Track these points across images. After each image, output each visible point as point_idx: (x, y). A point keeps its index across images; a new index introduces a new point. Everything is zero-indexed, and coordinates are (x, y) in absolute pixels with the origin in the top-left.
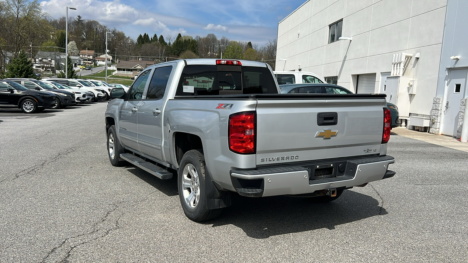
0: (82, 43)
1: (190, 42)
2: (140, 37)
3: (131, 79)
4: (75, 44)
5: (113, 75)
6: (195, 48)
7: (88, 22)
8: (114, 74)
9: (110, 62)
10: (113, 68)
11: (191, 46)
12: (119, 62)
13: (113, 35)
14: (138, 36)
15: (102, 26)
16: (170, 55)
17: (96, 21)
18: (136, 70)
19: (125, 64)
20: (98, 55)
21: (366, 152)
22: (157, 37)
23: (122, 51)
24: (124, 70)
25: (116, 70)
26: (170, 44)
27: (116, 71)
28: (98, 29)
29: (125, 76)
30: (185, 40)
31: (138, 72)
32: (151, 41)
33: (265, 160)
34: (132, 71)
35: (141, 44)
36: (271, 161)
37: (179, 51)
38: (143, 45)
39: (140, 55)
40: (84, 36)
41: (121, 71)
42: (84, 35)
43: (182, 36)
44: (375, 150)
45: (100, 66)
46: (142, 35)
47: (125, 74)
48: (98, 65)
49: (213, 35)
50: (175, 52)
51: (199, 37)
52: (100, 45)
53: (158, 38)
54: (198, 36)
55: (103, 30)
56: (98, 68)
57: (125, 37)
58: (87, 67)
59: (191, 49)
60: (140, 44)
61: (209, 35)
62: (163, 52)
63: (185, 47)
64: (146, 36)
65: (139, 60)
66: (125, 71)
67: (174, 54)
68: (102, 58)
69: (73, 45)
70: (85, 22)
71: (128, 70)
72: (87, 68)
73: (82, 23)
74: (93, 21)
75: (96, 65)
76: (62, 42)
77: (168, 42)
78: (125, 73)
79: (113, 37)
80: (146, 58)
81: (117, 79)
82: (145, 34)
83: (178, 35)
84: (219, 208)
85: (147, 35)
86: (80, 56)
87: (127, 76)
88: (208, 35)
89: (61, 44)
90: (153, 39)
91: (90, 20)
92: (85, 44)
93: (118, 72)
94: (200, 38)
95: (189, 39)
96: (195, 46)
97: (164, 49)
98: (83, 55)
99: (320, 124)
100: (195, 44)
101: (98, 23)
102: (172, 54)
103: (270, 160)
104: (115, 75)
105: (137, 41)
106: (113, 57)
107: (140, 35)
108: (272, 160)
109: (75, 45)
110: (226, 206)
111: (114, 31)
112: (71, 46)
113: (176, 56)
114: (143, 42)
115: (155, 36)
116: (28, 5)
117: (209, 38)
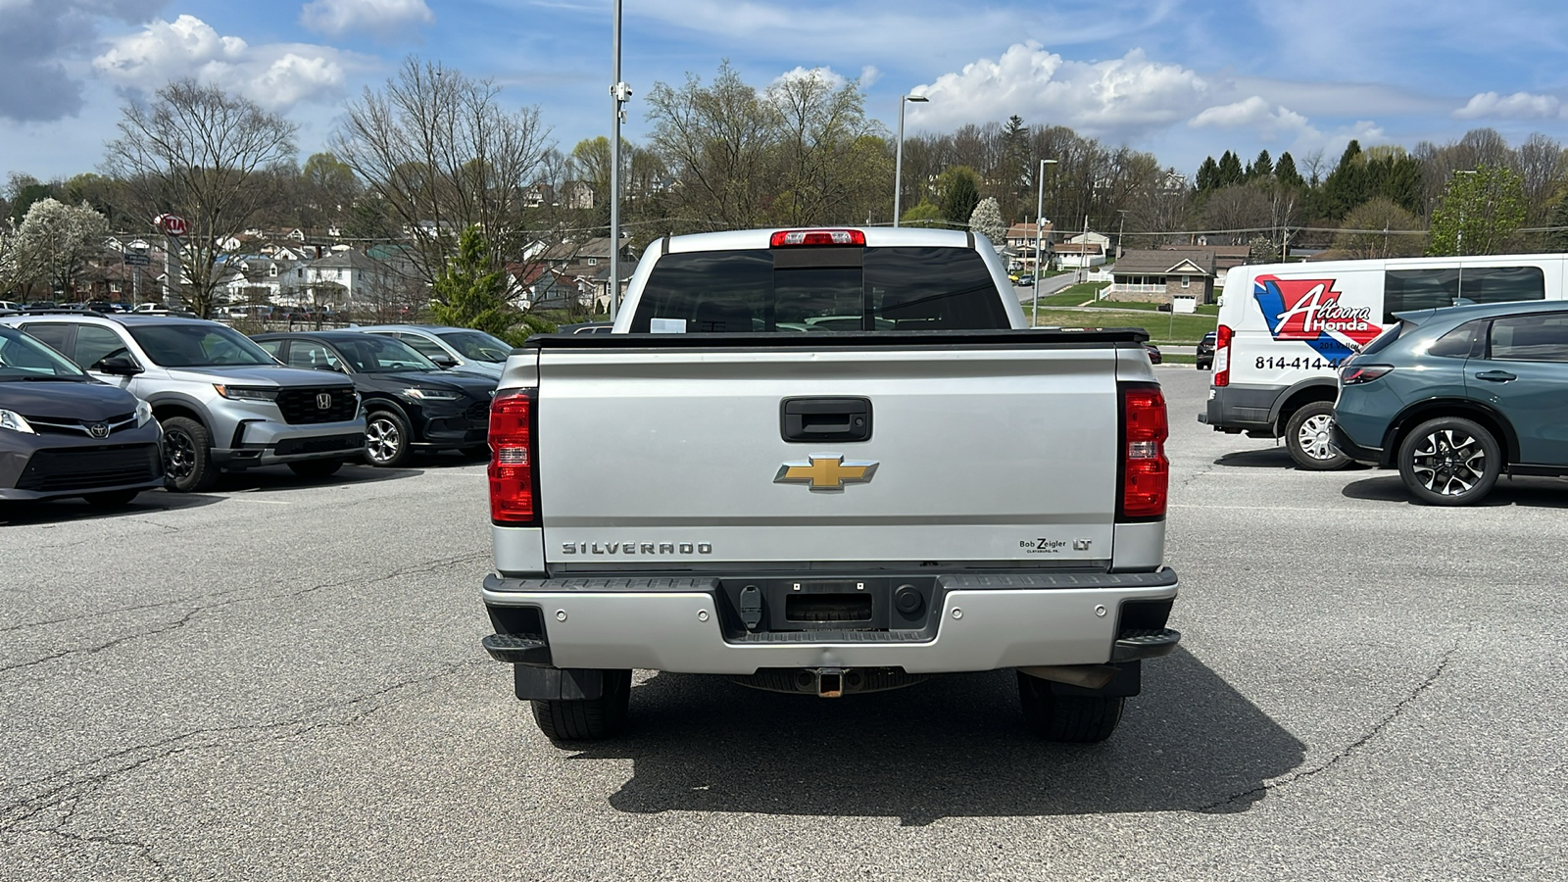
0: (1020, 203)
1: (1390, 169)
2: (1209, 168)
3: (1160, 310)
4: (995, 205)
5: (1101, 298)
6: (1409, 187)
7: (1041, 133)
8: (1103, 294)
9: (1099, 256)
10: (1105, 275)
11: (1393, 183)
12: (1123, 254)
13: (1118, 168)
14: (1200, 163)
15: (1083, 142)
16: (1312, 220)
17: (1064, 129)
18: (1178, 278)
19: (1142, 260)
20: (1065, 236)
21: (1035, 548)
22: (1270, 161)
23: (1141, 217)
24: (1137, 281)
25: (1113, 280)
26: (1314, 180)
27: (1109, 284)
28: (1071, 154)
29: (1141, 301)
30: (1373, 162)
31: (1185, 283)
32: (1247, 175)
33: (579, 549)
34: (1163, 282)
35: (1209, 191)
36: (602, 553)
37: (1347, 202)
38: (1215, 195)
39: (1203, 227)
40: (1028, 177)
41: (1128, 285)
42: (1026, 175)
43: (1362, 149)
44: (1082, 546)
45: (1066, 272)
46: (1213, 158)
47: (1139, 295)
48: (1060, 270)
49: (1489, 134)
50: (1331, 208)
51: (1430, 145)
52: (1075, 205)
53: (1274, 165)
54: (1424, 145)
55: (1087, 154)
56: (1059, 279)
57: (1157, 169)
58: (1024, 278)
59: (1392, 192)
60: (1206, 189)
61: (1470, 137)
62: (1286, 210)
63: (1371, 187)
64: (1230, 161)
65: (1196, 243)
66: (1142, 285)
67: (1329, 215)
68: (1077, 247)
69: (989, 210)
70: (1031, 134)
71: (1153, 280)
72: (1024, 281)
73: (1023, 140)
74: (1056, 128)
75: (1053, 270)
76: (959, 204)
77: (1307, 176)
78: (1142, 291)
79: (1117, 175)
80: (1222, 237)
81: (1111, 313)
82: (1228, 154)
83: (1347, 149)
84: (559, 698)
85: (1235, 156)
86: (1009, 242)
87: (1146, 301)
88: (1469, 134)
89: (956, 209)
90: (1253, 167)
91: (1047, 127)
92: (1028, 204)
93: (1120, 288)
94: (1433, 151)
95: (1390, 158)
96: (1412, 180)
97: (1290, 200)
98: (1016, 239)
99: (790, 437)
100: (1413, 174)
101: (1071, 134)
102: (1321, 214)
103: (599, 549)
104: (1107, 299)
105: (1195, 179)
106: (1114, 240)
107: (1209, 158)
108: (606, 551)
109: (995, 210)
110: (583, 697)
111: (1120, 156)
112: (984, 214)
113: (1335, 221)
114: (1218, 182)
115: (1264, 156)
116: (828, 103)
117: (1472, 148)
